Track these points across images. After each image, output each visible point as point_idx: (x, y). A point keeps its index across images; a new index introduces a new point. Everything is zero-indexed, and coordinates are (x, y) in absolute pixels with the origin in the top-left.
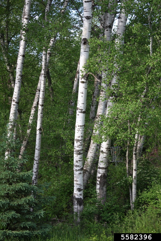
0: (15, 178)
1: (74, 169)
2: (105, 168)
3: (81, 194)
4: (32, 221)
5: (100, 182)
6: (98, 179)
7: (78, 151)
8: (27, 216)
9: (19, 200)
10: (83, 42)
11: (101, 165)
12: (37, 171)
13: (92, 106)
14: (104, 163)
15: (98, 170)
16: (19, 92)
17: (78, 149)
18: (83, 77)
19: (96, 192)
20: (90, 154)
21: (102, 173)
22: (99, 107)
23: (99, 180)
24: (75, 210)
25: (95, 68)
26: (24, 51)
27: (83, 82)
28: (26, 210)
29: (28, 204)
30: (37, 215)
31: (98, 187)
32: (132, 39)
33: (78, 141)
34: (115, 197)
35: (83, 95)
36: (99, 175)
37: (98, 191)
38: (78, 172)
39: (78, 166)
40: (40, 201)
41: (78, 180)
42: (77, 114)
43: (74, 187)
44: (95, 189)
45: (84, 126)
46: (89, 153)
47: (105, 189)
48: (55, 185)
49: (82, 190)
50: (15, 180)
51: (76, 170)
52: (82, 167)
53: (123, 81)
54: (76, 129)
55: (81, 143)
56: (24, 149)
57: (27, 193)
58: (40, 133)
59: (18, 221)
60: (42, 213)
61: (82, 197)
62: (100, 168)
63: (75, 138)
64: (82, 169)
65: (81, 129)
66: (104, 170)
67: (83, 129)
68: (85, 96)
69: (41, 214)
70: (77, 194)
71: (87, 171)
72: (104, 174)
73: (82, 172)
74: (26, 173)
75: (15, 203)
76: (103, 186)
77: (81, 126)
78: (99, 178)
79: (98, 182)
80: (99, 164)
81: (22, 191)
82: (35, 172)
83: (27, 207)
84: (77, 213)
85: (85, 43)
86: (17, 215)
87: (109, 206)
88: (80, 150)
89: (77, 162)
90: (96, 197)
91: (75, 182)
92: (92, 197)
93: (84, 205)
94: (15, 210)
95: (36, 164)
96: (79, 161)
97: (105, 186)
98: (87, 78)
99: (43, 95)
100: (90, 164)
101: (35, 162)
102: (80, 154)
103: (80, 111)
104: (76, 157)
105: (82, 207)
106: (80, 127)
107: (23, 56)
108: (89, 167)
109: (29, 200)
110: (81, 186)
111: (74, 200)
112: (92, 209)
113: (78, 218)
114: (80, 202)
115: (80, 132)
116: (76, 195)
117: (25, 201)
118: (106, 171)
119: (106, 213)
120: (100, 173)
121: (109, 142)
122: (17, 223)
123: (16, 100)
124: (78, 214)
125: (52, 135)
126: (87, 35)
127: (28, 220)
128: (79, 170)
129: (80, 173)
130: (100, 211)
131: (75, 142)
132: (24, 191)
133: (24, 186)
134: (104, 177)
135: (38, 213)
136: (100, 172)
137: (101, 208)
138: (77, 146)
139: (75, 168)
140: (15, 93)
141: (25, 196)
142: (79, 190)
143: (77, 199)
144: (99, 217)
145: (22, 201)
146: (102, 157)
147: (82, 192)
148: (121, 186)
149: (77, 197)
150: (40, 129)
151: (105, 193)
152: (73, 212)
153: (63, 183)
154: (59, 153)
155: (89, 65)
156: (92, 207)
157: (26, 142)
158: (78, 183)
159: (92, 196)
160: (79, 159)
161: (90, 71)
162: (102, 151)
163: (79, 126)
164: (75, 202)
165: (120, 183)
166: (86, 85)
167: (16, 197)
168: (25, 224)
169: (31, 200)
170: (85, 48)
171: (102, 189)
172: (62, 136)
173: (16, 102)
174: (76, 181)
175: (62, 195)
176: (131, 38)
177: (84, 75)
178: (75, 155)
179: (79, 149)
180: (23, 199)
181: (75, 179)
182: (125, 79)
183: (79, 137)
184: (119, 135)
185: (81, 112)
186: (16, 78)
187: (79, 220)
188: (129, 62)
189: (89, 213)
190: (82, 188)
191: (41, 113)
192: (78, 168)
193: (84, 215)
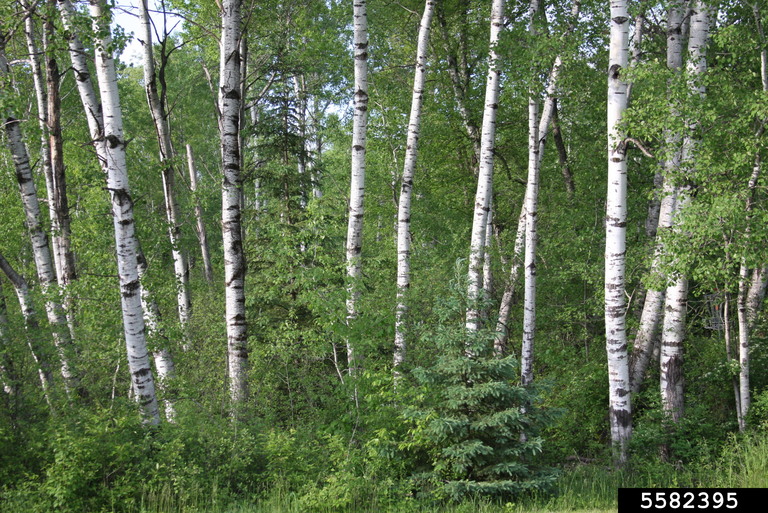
0: (479, 373)
1: (607, 349)
2: (678, 345)
3: (625, 403)
4: (518, 460)
5: (668, 374)
6: (662, 368)
7: (614, 309)
8: (508, 451)
9: (488, 418)
10: (612, 73)
11: (670, 337)
12: (530, 356)
13: (652, 207)
14: (674, 334)
15: (663, 348)
16: (488, 186)
17: (613, 304)
18: (617, 149)
19: (659, 396)
20: (648, 315)
21: (672, 354)
22: (662, 209)
23: (666, 370)
24: (614, 437)
25: (638, 129)
26: (497, 97)
27: (617, 160)
28: (506, 437)
29: (507, 425)
30: (527, 448)
31: (664, 385)
32: (721, 58)
33: (613, 287)
34: (702, 406)
35: (618, 188)
36: (665, 360)
37: (664, 394)
38: (616, 355)
39: (616, 342)
40: (534, 420)
41: (617, 371)
42: (607, 230)
43: (610, 388)
44: (658, 390)
45: (624, 253)
46: (644, 312)
47: (679, 389)
48: (575, 384)
49: (627, 393)
50: (479, 377)
51: (612, 351)
52: (624, 343)
53: (702, 152)
54: (608, 262)
55: (619, 291)
56: (507, 308)
57: (504, 402)
58: (532, 274)
59: (490, 461)
60: (539, 443)
61: (627, 408)
62: (666, 344)
63: (607, 282)
64: (624, 348)
65: (617, 262)
66: (675, 349)
67: (622, 262)
68: (622, 190)
69: (537, 445)
70: (616, 402)
71: (642, 351)
72: (676, 357)
73: (625, 354)
74: (501, 361)
75: (481, 424)
76: (675, 383)
77: (616, 255)
78: (664, 365)
79: (663, 375)
80: (664, 336)
81: (494, 398)
82: (526, 359)
83: (507, 432)
84: (618, 443)
85: (616, 76)
86: (485, 450)
87: (689, 425)
88: (619, 307)
89: (613, 332)
90: (660, 407)
91: (611, 377)
92: (651, 408)
93: (633, 426)
94: (481, 438)
95: (527, 342)
96: (617, 330)
97: (680, 383)
98: (625, 150)
99: (535, 192)
100: (647, 336)
101: (525, 337)
102: (617, 315)
103: (614, 222)
104: (611, 323)
105: (628, 429)
106: (615, 258)
107: (495, 107)
108: (645, 343)
109: (509, 417)
110: (624, 384)
111: (612, 415)
112: (650, 432)
113: (622, 454)
114: (624, 419)
115: (616, 268)
116: (614, 405)
117: (502, 420)
118: (679, 350)
119: (681, 442)
120: (666, 355)
121: (685, 285)
122: (486, 465)
123: (483, 203)
124: (622, 444)
125: (563, 275)
126: (620, 58)
127: (510, 458)
128: (618, 350)
129: (622, 357)
130: (669, 436)
131: (607, 290)
132: (499, 399)
133: (498, 389)
134: (676, 362)
135: (531, 444)
136: (668, 354)
137: (674, 431)
138: (611, 298)
139: (609, 347)
140: (479, 189)
141: (502, 408)
142: (621, 393)
143: (618, 413)
144: (669, 451)
145: (495, 419)
146: (671, 319)
147: (626, 398)
148: (715, 382)
149: (616, 408)
150: (532, 266)
151: (679, 398)
152: (610, 441)
153: (591, 380)
154: (581, 315)
155: (628, 124)
156: (651, 430)
157: (511, 294)
158: (618, 378)
159: (652, 405)
160: (617, 327)
161: (629, 135)
162: (670, 308)
163: (612, 256)
164: (613, 419)
165: (713, 376)
166: (623, 167)
167: (483, 413)
168: (502, 467)
169: (513, 417)
170: (616, 85)
171: (674, 390)
172: (584, 277)
173: (483, 209)
174: (612, 374)
175: (589, 406)
176: (718, 57)
177: (618, 144)
178: (608, 319)
179: (617, 305)
180: (497, 416)
181: (610, 370)
182: (706, 148)
183: (615, 279)
184: (698, 271)
185: (616, 225)
186: (482, 155)
187: (623, 458)
188: (712, 112)
189: (644, 442)
190: (627, 389)
191: (533, 231)
192: (616, 347)
193: (633, 447)
